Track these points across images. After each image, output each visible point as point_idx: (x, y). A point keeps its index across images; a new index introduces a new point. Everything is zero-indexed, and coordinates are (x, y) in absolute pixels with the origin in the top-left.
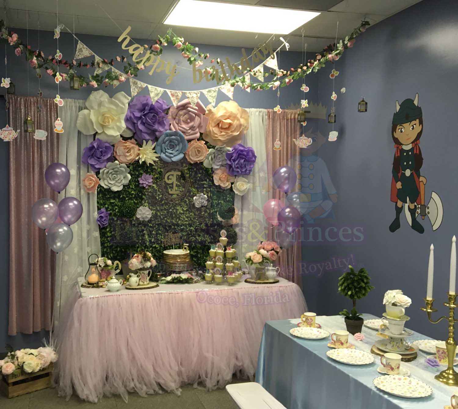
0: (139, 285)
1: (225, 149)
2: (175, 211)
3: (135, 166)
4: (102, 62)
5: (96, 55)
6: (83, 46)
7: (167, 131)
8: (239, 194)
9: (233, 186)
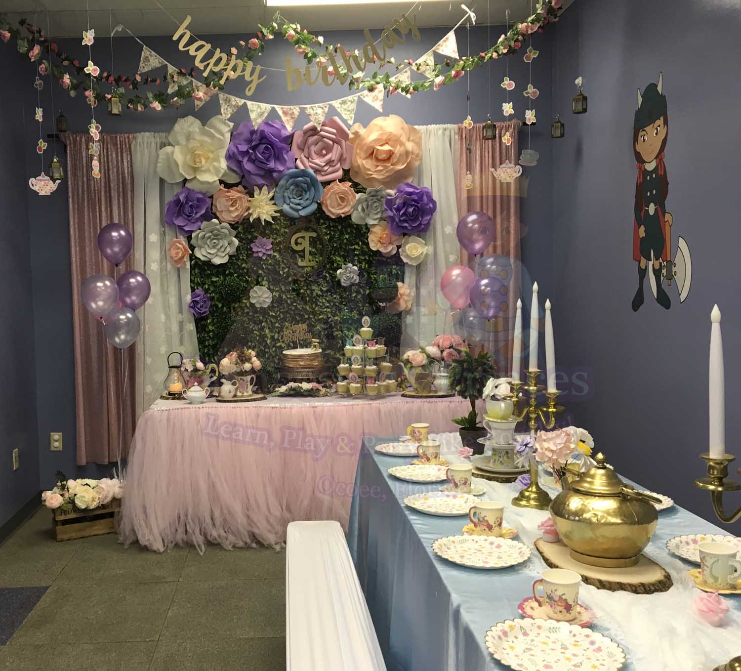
0: (235, 396)
1: (384, 193)
2: (308, 292)
3: (245, 226)
4: (178, 73)
5: (169, 65)
6: (151, 52)
7: (291, 171)
8: (410, 263)
9: (400, 250)
